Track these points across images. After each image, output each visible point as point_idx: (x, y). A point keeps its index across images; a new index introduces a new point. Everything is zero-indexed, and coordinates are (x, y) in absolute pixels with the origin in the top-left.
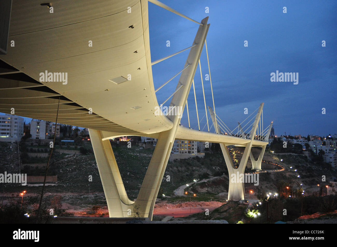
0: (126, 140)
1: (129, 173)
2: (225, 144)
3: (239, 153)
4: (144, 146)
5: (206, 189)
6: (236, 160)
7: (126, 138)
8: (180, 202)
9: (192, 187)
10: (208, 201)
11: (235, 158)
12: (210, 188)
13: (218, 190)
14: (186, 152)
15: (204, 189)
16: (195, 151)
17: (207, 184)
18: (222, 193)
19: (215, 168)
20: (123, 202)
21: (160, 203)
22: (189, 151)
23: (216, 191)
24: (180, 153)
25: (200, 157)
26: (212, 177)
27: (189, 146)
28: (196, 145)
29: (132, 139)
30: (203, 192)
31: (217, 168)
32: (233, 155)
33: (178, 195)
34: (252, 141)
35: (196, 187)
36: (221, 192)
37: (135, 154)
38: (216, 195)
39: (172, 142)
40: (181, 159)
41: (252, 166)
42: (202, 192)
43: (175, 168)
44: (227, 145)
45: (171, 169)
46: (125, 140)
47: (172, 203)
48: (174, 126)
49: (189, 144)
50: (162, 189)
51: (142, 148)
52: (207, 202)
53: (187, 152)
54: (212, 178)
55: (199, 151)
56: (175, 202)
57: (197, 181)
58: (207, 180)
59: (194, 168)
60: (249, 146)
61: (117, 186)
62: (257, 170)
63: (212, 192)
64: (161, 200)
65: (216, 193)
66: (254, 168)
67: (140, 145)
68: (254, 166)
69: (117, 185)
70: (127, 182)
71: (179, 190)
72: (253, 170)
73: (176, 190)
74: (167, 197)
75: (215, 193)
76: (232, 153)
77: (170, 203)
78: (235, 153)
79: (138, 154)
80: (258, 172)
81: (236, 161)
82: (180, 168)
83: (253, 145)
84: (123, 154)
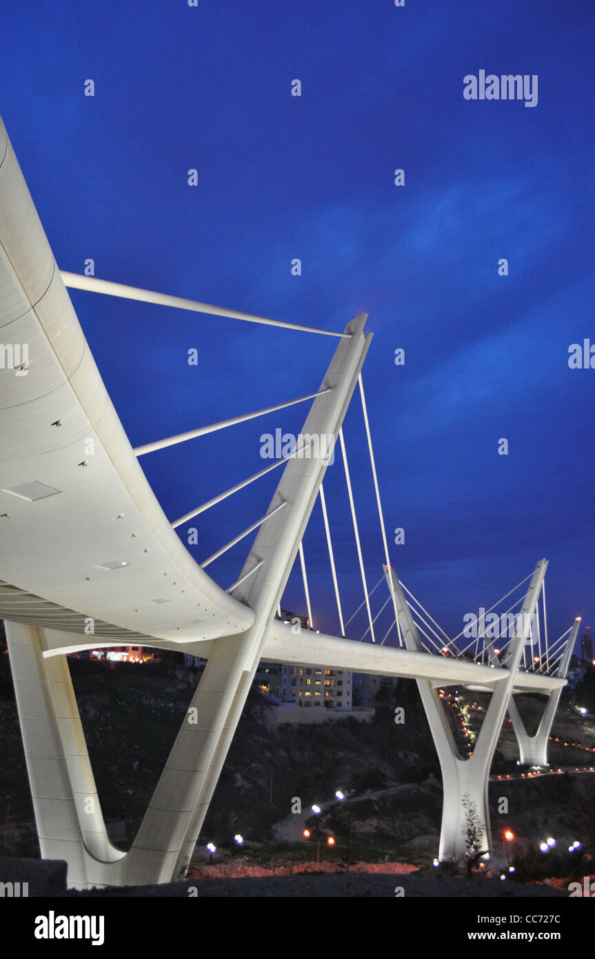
0: (137, 660)
1: (137, 763)
2: (433, 682)
3: (480, 712)
4: (191, 681)
5: (375, 822)
6: (469, 732)
7: (139, 652)
8: (289, 862)
9: (329, 816)
10: (376, 862)
11: (466, 727)
12: (386, 818)
13: (413, 826)
14: (317, 704)
15: (368, 821)
16: (347, 700)
17: (378, 804)
18: (424, 837)
19: (406, 756)
20: (92, 852)
21: (227, 863)
22: (327, 699)
23: (404, 830)
24: (300, 705)
25: (361, 721)
26: (395, 783)
27: (326, 686)
28: (349, 682)
29: (155, 657)
30: (364, 833)
31: (412, 755)
32: (463, 716)
33: (286, 838)
34: (512, 676)
35: (344, 813)
36: (421, 835)
37: (163, 705)
38: (403, 841)
39: (249, 670)
40: (301, 725)
41: (518, 752)
42: (361, 833)
43: (283, 754)
44: (436, 686)
45: (268, 755)
46: (134, 659)
47: (262, 863)
48: (255, 621)
49: (327, 677)
50: (235, 819)
51: (185, 686)
52: (374, 866)
53: (322, 704)
54: (395, 789)
55: (357, 702)
56: (274, 861)
57: (348, 795)
58: (379, 793)
59: (341, 754)
60: (504, 689)
61: (76, 801)
62: (534, 767)
63: (393, 833)
64: (230, 853)
65: (406, 837)
66: (525, 759)
67: (180, 677)
68: (524, 754)
69: (76, 797)
70: (130, 792)
71: (290, 823)
72: (521, 766)
73: (279, 824)
74: (250, 843)
75: (401, 837)
76: (460, 712)
77: (258, 865)
78: (469, 711)
79: (171, 705)
80: (536, 772)
81: (469, 735)
82: (297, 754)
83: (515, 687)
84: (124, 703)
